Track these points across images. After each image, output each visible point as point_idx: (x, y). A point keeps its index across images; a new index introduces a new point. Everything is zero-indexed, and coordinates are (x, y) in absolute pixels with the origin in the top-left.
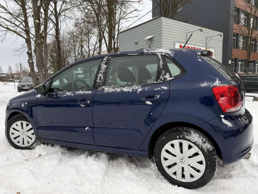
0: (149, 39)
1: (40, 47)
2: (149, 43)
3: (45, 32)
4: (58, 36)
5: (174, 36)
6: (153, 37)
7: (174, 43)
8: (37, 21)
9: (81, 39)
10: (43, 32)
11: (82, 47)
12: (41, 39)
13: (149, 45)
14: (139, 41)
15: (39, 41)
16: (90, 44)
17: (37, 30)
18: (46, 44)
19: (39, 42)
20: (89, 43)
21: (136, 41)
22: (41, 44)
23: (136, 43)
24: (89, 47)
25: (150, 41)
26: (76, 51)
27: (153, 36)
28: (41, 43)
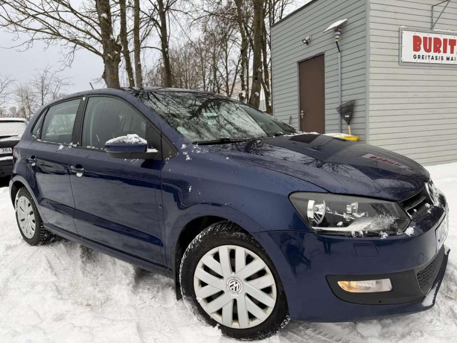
0: (336, 29)
1: (112, 66)
2: (337, 37)
3: (122, 38)
4: (166, 49)
5: (399, 16)
6: (345, 22)
7: (400, 31)
8: (104, 15)
9: (214, 54)
10: (119, 38)
11: (215, 69)
12: (113, 51)
13: (337, 42)
14: (314, 37)
15: (109, 55)
16: (228, 62)
17: (105, 33)
18: (139, 63)
19: (109, 57)
20: (226, 61)
21: (307, 38)
22: (113, 61)
23: (307, 43)
24: (226, 68)
25: (339, 33)
26: (205, 78)
27: (346, 20)
28: (114, 58)
